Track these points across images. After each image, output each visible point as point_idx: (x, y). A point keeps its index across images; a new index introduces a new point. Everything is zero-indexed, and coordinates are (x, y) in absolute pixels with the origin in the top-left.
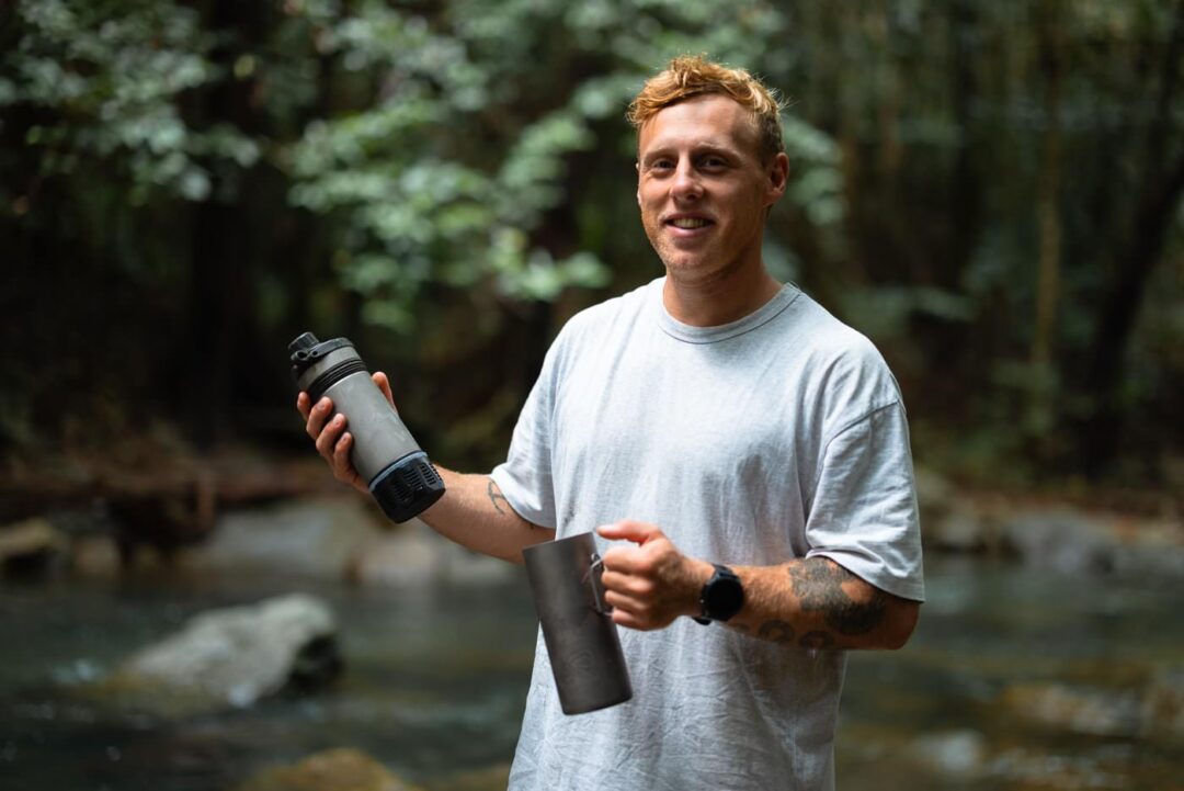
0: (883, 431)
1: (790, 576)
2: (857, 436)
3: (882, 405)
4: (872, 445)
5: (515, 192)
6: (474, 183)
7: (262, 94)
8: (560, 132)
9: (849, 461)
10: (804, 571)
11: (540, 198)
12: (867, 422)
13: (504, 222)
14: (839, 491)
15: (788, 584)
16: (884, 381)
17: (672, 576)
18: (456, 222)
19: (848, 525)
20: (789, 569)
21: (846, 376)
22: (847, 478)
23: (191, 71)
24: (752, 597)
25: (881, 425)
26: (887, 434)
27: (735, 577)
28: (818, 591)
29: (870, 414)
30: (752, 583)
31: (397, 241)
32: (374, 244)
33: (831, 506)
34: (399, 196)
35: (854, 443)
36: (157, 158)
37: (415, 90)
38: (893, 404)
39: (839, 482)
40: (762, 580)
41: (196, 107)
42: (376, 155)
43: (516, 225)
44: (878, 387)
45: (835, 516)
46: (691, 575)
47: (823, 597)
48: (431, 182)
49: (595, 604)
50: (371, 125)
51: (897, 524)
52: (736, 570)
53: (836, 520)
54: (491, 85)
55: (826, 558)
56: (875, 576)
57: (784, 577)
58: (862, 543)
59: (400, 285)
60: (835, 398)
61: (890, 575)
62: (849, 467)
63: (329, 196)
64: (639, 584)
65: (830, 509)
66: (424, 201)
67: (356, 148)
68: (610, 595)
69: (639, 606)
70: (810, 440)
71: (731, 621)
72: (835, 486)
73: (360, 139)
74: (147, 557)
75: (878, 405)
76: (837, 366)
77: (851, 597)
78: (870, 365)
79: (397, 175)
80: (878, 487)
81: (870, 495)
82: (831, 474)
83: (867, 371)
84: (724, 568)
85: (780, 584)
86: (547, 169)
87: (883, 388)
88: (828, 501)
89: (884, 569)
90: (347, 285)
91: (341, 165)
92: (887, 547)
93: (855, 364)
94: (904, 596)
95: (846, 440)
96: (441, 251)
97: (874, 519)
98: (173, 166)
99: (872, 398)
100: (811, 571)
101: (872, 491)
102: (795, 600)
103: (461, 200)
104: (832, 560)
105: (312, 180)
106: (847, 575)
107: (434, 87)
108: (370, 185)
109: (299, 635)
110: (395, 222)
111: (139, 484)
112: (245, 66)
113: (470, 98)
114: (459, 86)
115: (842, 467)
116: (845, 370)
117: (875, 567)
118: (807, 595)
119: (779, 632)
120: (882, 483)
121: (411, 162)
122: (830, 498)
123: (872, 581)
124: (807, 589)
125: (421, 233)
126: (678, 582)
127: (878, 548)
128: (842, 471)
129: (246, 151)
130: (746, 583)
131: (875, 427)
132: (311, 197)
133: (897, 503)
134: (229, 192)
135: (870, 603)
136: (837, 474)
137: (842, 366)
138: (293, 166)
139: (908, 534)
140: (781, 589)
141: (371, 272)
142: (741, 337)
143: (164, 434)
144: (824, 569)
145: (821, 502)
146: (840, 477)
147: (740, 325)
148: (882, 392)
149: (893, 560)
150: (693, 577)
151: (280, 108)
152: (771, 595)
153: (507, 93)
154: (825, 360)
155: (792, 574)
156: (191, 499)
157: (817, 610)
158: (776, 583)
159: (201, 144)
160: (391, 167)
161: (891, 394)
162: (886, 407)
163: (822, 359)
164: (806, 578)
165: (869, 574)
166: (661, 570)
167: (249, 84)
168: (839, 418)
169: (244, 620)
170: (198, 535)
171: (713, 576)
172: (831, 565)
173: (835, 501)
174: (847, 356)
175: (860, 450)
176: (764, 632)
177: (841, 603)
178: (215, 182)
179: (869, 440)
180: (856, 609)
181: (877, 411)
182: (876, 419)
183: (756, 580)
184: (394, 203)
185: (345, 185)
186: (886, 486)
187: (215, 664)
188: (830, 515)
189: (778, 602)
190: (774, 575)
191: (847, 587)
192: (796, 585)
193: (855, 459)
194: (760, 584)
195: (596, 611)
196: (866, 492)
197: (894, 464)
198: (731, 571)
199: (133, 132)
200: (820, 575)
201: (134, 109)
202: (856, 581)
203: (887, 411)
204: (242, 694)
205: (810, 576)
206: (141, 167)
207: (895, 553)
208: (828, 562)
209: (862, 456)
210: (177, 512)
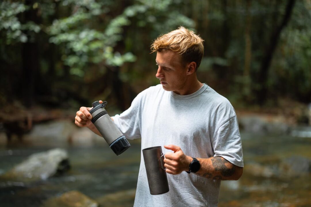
0: (232, 123)
1: (211, 161)
2: (226, 125)
3: (232, 117)
4: (230, 127)
5: (109, 37)
6: (99, 35)
7: (40, 12)
8: (120, 21)
9: (225, 132)
10: (215, 160)
11: (116, 38)
12: (229, 122)
13: (107, 45)
14: (222, 140)
15: (211, 163)
16: (232, 110)
17: (183, 161)
18: (94, 46)
19: (225, 149)
20: (211, 159)
21: (222, 109)
22: (224, 137)
23: (21, 8)
24: (202, 167)
25: (232, 122)
26: (234, 124)
27: (198, 161)
28: (219, 165)
29: (229, 119)
30: (202, 163)
31: (79, 51)
32: (72, 53)
33: (221, 144)
34: (79, 40)
35: (226, 127)
36: (13, 32)
37: (82, 10)
38: (235, 116)
39: (222, 138)
40: (205, 162)
41: (22, 18)
42: (72, 28)
43: (110, 45)
44: (231, 112)
45: (222, 147)
46: (187, 161)
47: (220, 167)
48: (87, 35)
49: (161, 166)
50: (71, 20)
51: (237, 148)
52: (198, 159)
53: (222, 148)
54: (102, 8)
55: (220, 156)
56: (233, 161)
57: (210, 161)
58: (229, 153)
59: (80, 64)
60: (220, 115)
61: (237, 161)
62: (225, 134)
63: (60, 40)
64: (175, 163)
65: (220, 145)
66: (85, 40)
67: (66, 27)
68: (165, 165)
69: (174, 168)
70: (213, 127)
71: (197, 173)
72: (221, 139)
73: (67, 24)
74: (14, 138)
75: (231, 117)
76: (220, 107)
77: (227, 167)
78: (228, 106)
79: (78, 34)
80: (232, 139)
81: (230, 141)
82: (220, 136)
83: (227, 108)
84: (195, 159)
85: (209, 163)
86: (117, 30)
87: (232, 112)
88: (220, 143)
89: (236, 160)
90: (66, 64)
91: (63, 32)
92: (236, 154)
93: (224, 106)
94: (240, 166)
95: (224, 127)
96: (91, 54)
97: (232, 147)
98: (18, 33)
99: (229, 115)
100: (217, 160)
101: (230, 140)
102: (213, 168)
103: (95, 40)
104: (222, 157)
105: (55, 36)
106: (226, 161)
107: (87, 9)
108: (71, 37)
109: (59, 159)
110: (78, 46)
111: (12, 118)
112: (36, 6)
113: (97, 12)
114: (94, 9)
115: (223, 134)
116: (222, 108)
117: (233, 159)
118: (216, 166)
119: (209, 176)
120: (233, 137)
121: (82, 30)
122: (220, 142)
123: (232, 163)
124: (216, 165)
125: (85, 49)
126: (184, 163)
127: (233, 154)
128: (223, 135)
129: (37, 29)
130: (201, 163)
131: (231, 123)
132: (55, 40)
133: (237, 142)
134: (33, 39)
135: (232, 169)
136: (222, 136)
137: (221, 107)
138: (50, 32)
139: (240, 150)
140: (209, 165)
141: (72, 60)
142: (193, 98)
143: (17, 104)
144: (220, 160)
145: (218, 143)
146: (223, 137)
147: (193, 95)
148: (232, 113)
149: (237, 157)
150: (188, 161)
151: (45, 15)
152: (207, 166)
153: (106, 10)
154: (217, 105)
155: (212, 161)
156: (26, 122)
157: (219, 170)
158: (208, 163)
159: (25, 27)
160: (76, 31)
161: (234, 114)
162: (233, 117)
163: (216, 105)
164: (216, 162)
165: (231, 161)
166: (181, 159)
167: (37, 10)
168: (221, 121)
169: (43, 156)
170: (28, 131)
171: (193, 161)
172: (222, 158)
173: (222, 143)
174: (222, 104)
175: (227, 129)
176: (204, 175)
177: (225, 168)
178: (29, 37)
179: (229, 126)
180: (229, 170)
181: (231, 118)
182: (231, 120)
183: (203, 162)
184: (78, 42)
185: (64, 37)
186: (234, 138)
187: (37, 168)
188: (220, 147)
189: (209, 168)
190: (208, 161)
191: (226, 164)
192: (213, 163)
193: (226, 132)
194: (204, 163)
195: (161, 168)
196: (229, 140)
197: (236, 132)
198: (197, 160)
199: (6, 25)
200: (219, 161)
201: (6, 19)
202: (229, 163)
203: (233, 118)
204: (44, 176)
205: (217, 161)
206: (9, 34)
207: (237, 155)
208: (221, 158)
209: (228, 131)
210: (22, 125)
